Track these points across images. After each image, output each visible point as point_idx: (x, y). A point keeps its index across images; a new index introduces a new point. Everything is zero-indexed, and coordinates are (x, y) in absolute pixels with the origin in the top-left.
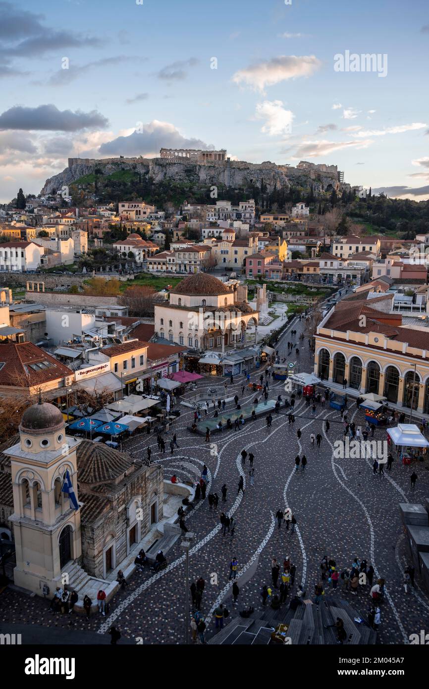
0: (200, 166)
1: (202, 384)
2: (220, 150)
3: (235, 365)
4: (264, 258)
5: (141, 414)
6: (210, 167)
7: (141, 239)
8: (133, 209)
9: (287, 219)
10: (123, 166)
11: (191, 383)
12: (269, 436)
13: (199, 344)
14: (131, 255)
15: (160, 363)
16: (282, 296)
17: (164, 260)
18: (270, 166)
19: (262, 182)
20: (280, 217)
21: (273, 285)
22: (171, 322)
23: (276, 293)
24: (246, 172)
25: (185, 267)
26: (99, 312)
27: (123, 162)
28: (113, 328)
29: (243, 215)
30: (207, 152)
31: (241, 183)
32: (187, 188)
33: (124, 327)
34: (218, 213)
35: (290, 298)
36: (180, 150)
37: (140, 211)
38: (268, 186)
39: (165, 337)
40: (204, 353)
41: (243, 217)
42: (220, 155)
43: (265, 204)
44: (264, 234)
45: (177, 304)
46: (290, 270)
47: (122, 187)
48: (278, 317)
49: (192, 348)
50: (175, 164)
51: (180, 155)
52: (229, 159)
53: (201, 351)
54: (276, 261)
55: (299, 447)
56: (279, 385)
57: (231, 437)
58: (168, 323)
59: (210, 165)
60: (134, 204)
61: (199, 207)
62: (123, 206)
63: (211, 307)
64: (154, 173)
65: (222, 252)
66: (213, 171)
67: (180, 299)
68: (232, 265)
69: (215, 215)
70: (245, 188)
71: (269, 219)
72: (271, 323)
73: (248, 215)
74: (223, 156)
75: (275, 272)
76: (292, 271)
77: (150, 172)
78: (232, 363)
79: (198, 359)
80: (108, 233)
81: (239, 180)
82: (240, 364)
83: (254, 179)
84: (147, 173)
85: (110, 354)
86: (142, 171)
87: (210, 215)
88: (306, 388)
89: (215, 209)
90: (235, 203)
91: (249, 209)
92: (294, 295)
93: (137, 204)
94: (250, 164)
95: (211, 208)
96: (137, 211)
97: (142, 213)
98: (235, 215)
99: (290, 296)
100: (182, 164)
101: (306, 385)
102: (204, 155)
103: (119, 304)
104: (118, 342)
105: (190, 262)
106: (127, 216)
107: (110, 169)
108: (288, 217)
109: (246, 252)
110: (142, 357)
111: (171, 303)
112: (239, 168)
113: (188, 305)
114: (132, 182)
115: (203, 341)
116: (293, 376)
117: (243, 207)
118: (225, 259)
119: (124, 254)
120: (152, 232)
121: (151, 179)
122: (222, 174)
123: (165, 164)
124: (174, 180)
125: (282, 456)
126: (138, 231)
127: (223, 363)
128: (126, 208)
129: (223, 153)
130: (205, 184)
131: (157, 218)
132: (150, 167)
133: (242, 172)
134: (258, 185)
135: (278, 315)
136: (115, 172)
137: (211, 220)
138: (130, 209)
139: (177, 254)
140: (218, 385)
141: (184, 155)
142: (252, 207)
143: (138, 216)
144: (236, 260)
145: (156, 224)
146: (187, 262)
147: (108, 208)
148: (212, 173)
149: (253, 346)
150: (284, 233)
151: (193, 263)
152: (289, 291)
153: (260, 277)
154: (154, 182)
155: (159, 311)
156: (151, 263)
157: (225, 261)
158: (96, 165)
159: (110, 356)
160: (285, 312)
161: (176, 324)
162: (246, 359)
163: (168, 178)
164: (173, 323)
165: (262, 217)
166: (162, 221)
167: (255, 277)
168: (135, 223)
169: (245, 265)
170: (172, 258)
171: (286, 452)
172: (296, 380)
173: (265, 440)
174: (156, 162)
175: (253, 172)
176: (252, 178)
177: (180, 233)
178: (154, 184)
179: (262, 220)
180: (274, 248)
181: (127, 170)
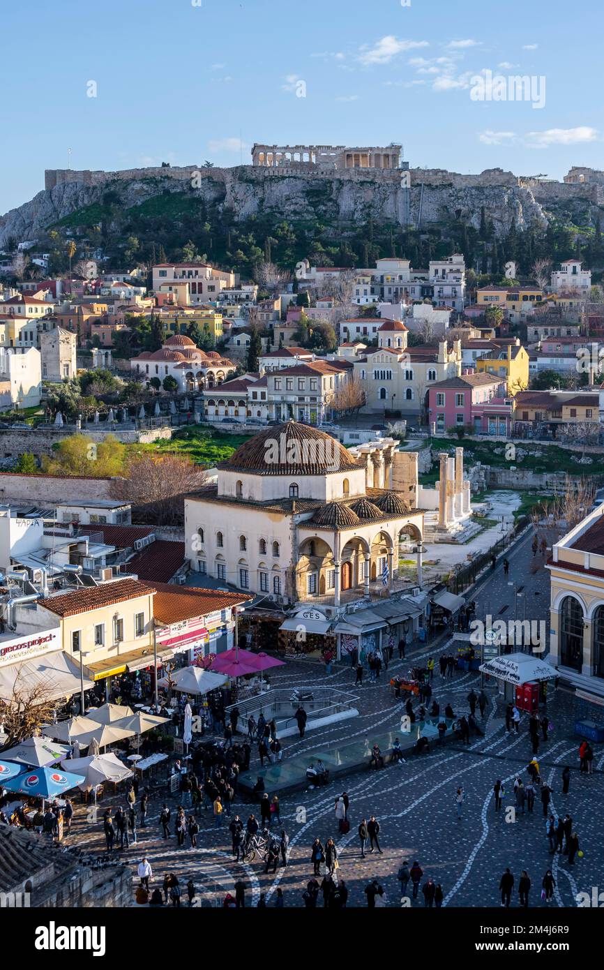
0: (341, 183)
1: (283, 680)
2: (388, 145)
3: (365, 635)
4: (471, 388)
5: (123, 748)
6: (362, 183)
7: (194, 347)
8: (184, 280)
9: (539, 298)
10: (167, 184)
11: (256, 678)
12: (417, 802)
13: (283, 587)
14: (170, 382)
15: (186, 630)
16: (511, 476)
17: (242, 394)
18: (502, 179)
19: (483, 215)
20: (522, 293)
21: (491, 451)
22: (220, 536)
23: (496, 470)
24: (445, 194)
25: (290, 408)
26: (65, 515)
27: (167, 177)
28: (81, 549)
29: (436, 289)
30: (357, 149)
31: (434, 217)
32: (309, 231)
33: (111, 549)
34: (378, 288)
35: (530, 479)
36: (297, 147)
37: (200, 284)
38: (497, 225)
39: (207, 571)
40: (292, 607)
41: (436, 294)
42: (387, 156)
43: (489, 264)
44: (483, 333)
45: (235, 495)
46: (532, 416)
47: (162, 232)
48: (495, 523)
49: (267, 595)
50: (283, 178)
51: (297, 157)
52: (406, 164)
53: (286, 602)
54: (501, 395)
55: (482, 828)
56: (465, 681)
57: (326, 804)
58: (215, 539)
59: (362, 178)
60: (187, 270)
61: (336, 274)
62: (163, 274)
63: (310, 500)
64: (236, 200)
65: (376, 374)
66: (370, 193)
67: (240, 484)
68: (401, 403)
69: (373, 291)
70: (443, 230)
71: (497, 298)
72: (473, 538)
73: (447, 291)
74: (395, 157)
75: (497, 420)
76: (537, 415)
77: (228, 197)
78: (357, 631)
79: (279, 623)
80: (123, 334)
81: (429, 211)
82: (376, 632)
83: (464, 209)
84: (221, 198)
85: (61, 608)
86: (210, 195)
87: (361, 292)
88: (521, 691)
89: (373, 278)
90: (419, 265)
91: (451, 276)
92: (539, 472)
93: (194, 270)
94: (455, 174)
95: (364, 275)
96: (194, 284)
97: (205, 289)
98: (418, 289)
99: (530, 474)
100: (299, 179)
101: (520, 683)
102: (349, 156)
103: (114, 497)
104: (88, 581)
105: (301, 399)
106: (171, 296)
107: (137, 192)
108: (540, 293)
109: (432, 375)
110: (140, 617)
111: (220, 493)
112: (429, 185)
113: (258, 497)
114: (186, 220)
115: (290, 580)
116: (493, 662)
117: (436, 271)
118: (383, 391)
119: (155, 382)
120: (225, 331)
121: (230, 212)
122: (391, 200)
123: (261, 179)
124: (282, 213)
125: (437, 848)
126: (190, 331)
127: (337, 631)
128: (169, 278)
129: (395, 151)
130: (354, 221)
131: (239, 300)
132: (228, 186)
133: (437, 194)
134: (475, 222)
135: (495, 518)
136: (148, 197)
137: (363, 302)
138: (178, 280)
139: (271, 380)
140: (322, 683)
141: (306, 159)
142: (458, 271)
143: (197, 295)
144: (409, 393)
145: (237, 313)
146: (292, 399)
147: (128, 278)
148: (368, 195)
149: (411, 592)
150: (531, 330)
151: (307, 399)
152: (525, 463)
153: (460, 431)
154: (236, 219)
155: (195, 511)
156: (211, 403)
157: (383, 396)
158: (107, 185)
159: (62, 615)
160: (514, 513)
161: (232, 541)
162: (392, 622)
163: (268, 211)
164: (224, 539)
165: (482, 294)
166: (251, 305)
167: (450, 432)
168: (187, 312)
169: (427, 405)
170: (259, 390)
171: (450, 840)
172: (499, 671)
173: (405, 812)
174: (240, 174)
175: (462, 194)
176: (459, 207)
177: (288, 333)
178: (236, 225)
179: (480, 301)
180: (497, 364)
181: (175, 193)
